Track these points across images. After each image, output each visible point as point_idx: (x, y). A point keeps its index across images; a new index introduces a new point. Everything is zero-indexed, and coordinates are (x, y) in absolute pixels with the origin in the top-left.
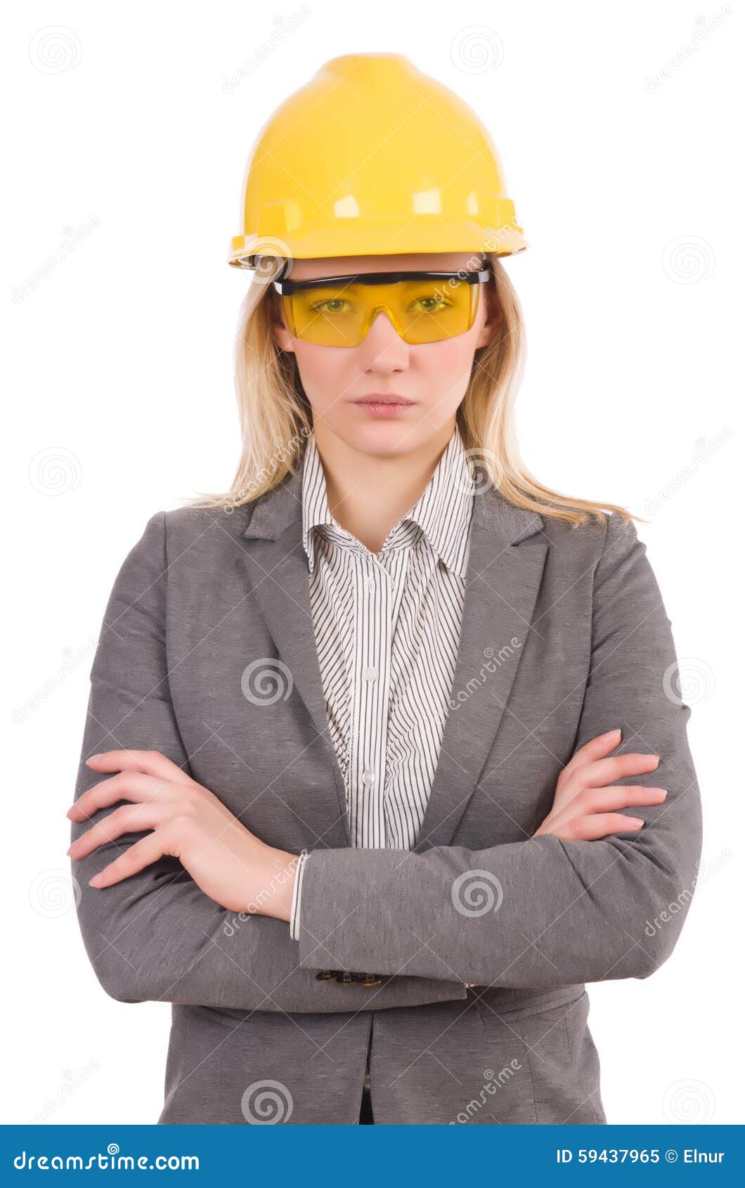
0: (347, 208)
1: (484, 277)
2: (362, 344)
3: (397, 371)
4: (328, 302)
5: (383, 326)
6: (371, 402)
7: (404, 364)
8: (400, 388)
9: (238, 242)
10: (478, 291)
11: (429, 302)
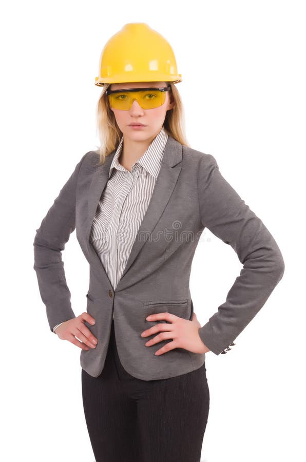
0: (129, 68)
1: (169, 89)
2: (130, 109)
3: (140, 116)
4: (121, 96)
5: (136, 104)
6: (133, 125)
7: (142, 114)
8: (141, 121)
9: (97, 79)
10: (167, 93)
11: (150, 96)
